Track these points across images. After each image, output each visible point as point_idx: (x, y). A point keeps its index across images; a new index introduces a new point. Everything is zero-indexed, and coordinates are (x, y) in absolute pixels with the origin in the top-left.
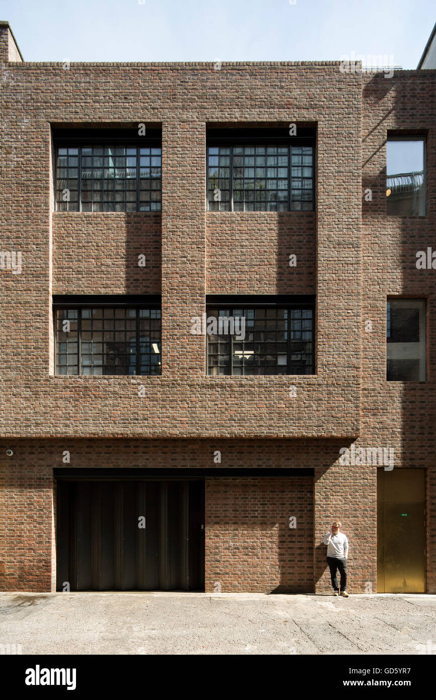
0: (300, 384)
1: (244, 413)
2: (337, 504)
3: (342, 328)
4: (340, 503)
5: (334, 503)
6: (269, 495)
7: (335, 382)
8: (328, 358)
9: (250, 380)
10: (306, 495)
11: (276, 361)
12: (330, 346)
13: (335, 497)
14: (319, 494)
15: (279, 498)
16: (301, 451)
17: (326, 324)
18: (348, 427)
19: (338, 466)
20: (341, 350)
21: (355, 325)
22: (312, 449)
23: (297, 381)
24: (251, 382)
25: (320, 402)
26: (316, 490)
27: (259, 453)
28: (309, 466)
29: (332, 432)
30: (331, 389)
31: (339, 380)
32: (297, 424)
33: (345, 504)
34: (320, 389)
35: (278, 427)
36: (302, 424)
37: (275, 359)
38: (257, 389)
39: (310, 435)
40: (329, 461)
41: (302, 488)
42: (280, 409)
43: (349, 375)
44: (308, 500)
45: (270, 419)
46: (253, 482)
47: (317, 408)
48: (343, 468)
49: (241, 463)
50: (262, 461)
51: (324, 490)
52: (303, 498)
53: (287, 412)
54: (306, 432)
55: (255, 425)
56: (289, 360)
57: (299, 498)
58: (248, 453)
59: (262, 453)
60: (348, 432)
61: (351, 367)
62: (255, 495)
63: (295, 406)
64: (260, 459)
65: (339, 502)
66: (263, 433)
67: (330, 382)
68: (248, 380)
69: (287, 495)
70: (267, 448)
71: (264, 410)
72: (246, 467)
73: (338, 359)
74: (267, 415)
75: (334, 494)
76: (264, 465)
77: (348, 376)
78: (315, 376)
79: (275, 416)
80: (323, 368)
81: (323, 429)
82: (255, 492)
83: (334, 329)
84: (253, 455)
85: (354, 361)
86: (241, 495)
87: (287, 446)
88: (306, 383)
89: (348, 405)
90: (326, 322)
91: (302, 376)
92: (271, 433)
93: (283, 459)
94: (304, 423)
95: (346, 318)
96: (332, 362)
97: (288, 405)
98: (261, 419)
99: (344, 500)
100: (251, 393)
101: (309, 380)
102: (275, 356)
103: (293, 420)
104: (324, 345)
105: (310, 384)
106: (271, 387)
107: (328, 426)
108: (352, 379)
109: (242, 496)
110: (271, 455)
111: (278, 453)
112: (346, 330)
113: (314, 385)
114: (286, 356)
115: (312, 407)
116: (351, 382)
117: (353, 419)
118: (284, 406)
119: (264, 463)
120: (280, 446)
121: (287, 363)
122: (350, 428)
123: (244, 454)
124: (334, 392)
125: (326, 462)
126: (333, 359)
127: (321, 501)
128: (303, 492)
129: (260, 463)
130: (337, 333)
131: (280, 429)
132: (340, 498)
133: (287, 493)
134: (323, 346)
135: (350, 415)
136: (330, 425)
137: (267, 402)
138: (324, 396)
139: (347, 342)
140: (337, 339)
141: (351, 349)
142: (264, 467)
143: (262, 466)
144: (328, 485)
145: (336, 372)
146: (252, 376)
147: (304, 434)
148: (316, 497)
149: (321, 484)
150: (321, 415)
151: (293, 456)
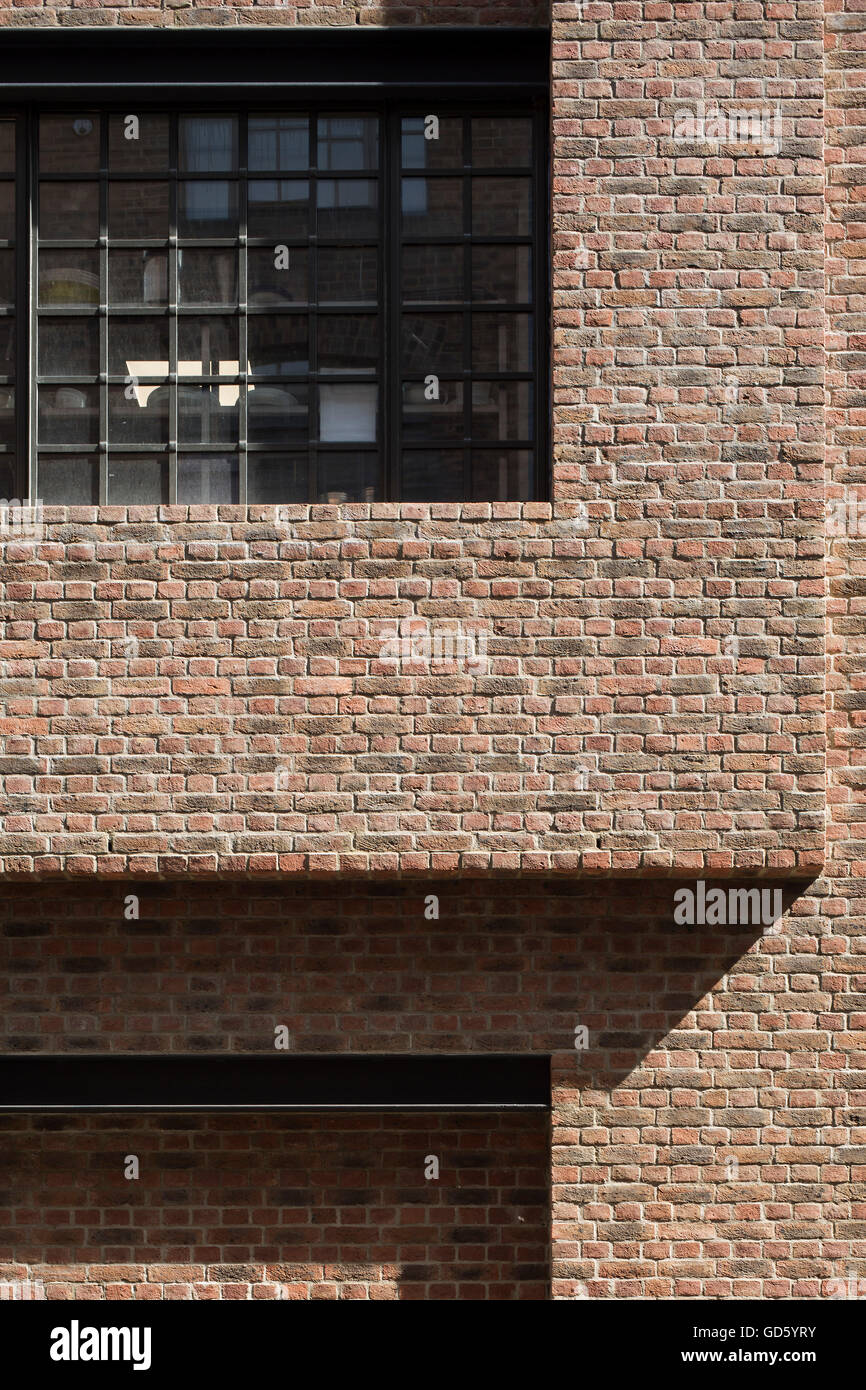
0: (445, 554)
1: (98, 731)
2: (692, 1273)
3: (703, 227)
4: (712, 1265)
5: (672, 1262)
6: (271, 1216)
7: (661, 544)
8: (616, 404)
9: (136, 534)
10: (499, 1216)
11: (309, 424)
12: (628, 335)
13: (678, 1230)
14: (578, 1211)
15: (331, 1235)
16: (460, 953)
17: (612, 206)
18: (747, 813)
19: (697, 1043)
20: (699, 353)
21: (783, 207)
22: (532, 945)
23: (427, 541)
24: (135, 547)
25: (568, 661)
26: (556, 1190)
27: (198, 965)
28: (512, 1041)
29: (645, 840)
30: (640, 584)
31: (687, 532)
32: (428, 794)
33: (740, 1268)
34: (573, 587)
35: (310, 811)
36: (462, 794)
37: (304, 410)
38: (174, 585)
39: (510, 860)
40: (637, 1014)
41: (480, 1178)
42: (320, 704)
43: (748, 501)
44: (517, 1246)
45: (258, 766)
46: (173, 1142)
47: (553, 692)
48: (725, 1057)
49: (85, 1024)
50: (216, 1017)
51: (610, 1184)
52: (481, 1235)
53: (365, 720)
54: (484, 842)
55: (163, 799)
56: (388, 416)
57: (457, 1236)
58: (132, 965)
59: (215, 966)
60: (748, 842)
61: (760, 455)
62: (181, 1218)
63: (412, 683)
64: (209, 1005)
65: (701, 1259)
66: (214, 844)
67: (634, 545)
68: (118, 534)
69: (381, 1216)
70: (248, 940)
71: (225, 711)
72: (113, 1051)
73: (683, 409)
74: (240, 741)
75: (673, 1210)
76: (230, 1037)
77: (744, 511)
78: (543, 509)
79: (290, 748)
80: (588, 460)
81: (589, 824)
82: (180, 1197)
83: (655, 233)
84: (159, 976)
85: (781, 421)
86: (94, 1217)
87: (372, 927)
88: (485, 548)
89: (748, 681)
90: (609, 189)
91: (457, 509)
92: (262, 845)
93: (349, 1003)
94: (474, 785)
95: (725, 165)
96: (641, 428)
97: (367, 681)
98: (204, 765)
99: (731, 1245)
100: (137, 612)
101: (498, 531)
102: (303, 390)
103: (401, 770)
104: (595, 323)
105: (509, 557)
106: (260, 571)
107: (621, 803)
108: (770, 524)
109: (102, 1226)
110: (277, 977)
111: (320, 966)
112: (729, 240)
113: (532, 558)
114: (372, 391)
115: (520, 689)
116: (760, 545)
117: (775, 763)
118: (344, 685)
119: (227, 1024)
120: (328, 927)
121: (379, 432)
122: (756, 817)
123: (102, 975)
124: (656, 602)
125: (619, 1021)
126: (649, 410)
127: (589, 1252)
128: (481, 1197)
129: (208, 1023)
130: (672, 254)
131: (321, 821)
132: (711, 1233)
133: (381, 1205)
134: (584, 330)
135: (759, 741)
136: (633, 799)
137: (241, 665)
138: (599, 627)
139: (738, 308)
140: (672, 293)
141: (762, 351)
142: (230, 1050)
143: (221, 1043)
144: (632, 1157)
145: (672, 483)
146: (146, 511)
147: (475, 850)
148: (557, 1228)
149: (590, 1154)
150: (576, 741)
151: (413, 985)
